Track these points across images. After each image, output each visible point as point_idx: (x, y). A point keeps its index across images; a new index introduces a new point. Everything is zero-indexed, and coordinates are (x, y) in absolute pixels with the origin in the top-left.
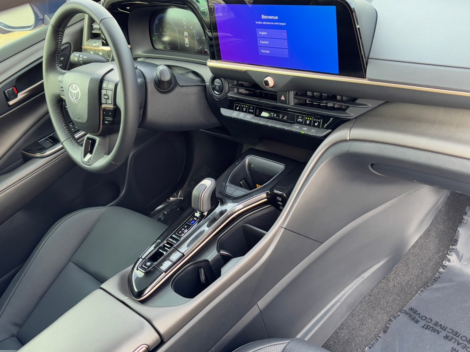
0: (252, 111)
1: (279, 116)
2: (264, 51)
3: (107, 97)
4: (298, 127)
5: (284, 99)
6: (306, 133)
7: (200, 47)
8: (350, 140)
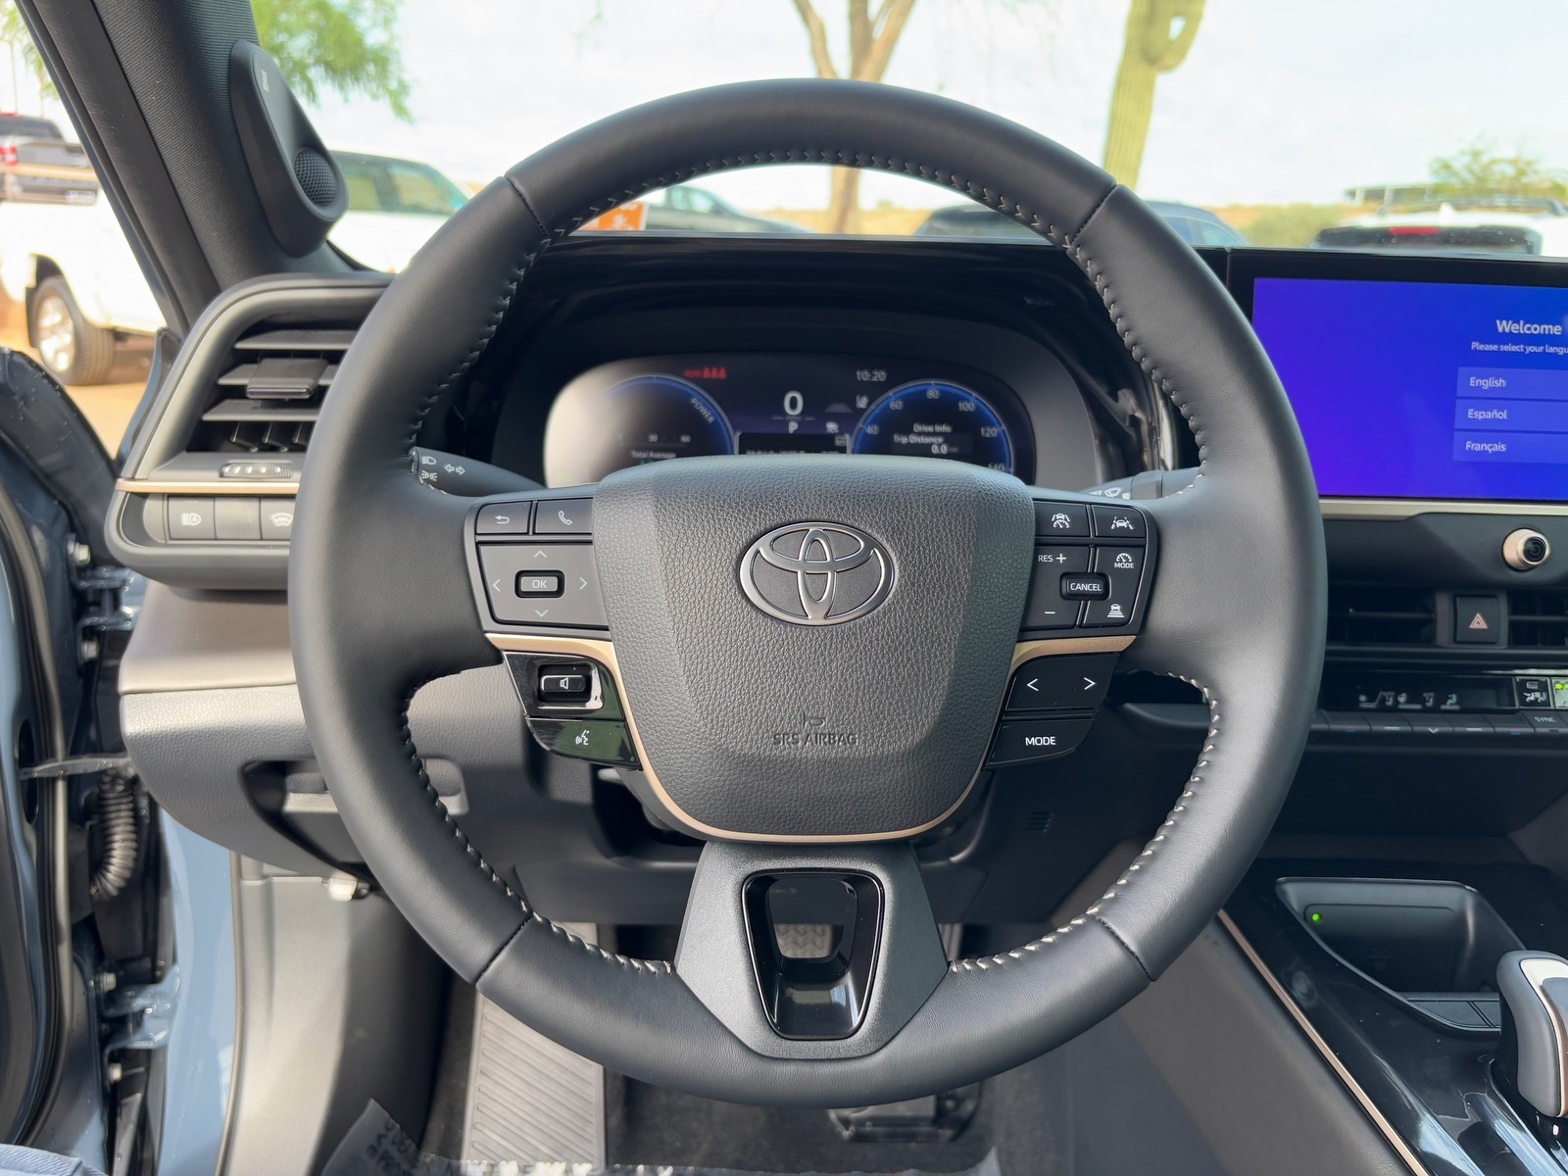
1: (1423, 701)
2: (1478, 447)
3: (1096, 588)
4: (1550, 720)
5: (1483, 625)
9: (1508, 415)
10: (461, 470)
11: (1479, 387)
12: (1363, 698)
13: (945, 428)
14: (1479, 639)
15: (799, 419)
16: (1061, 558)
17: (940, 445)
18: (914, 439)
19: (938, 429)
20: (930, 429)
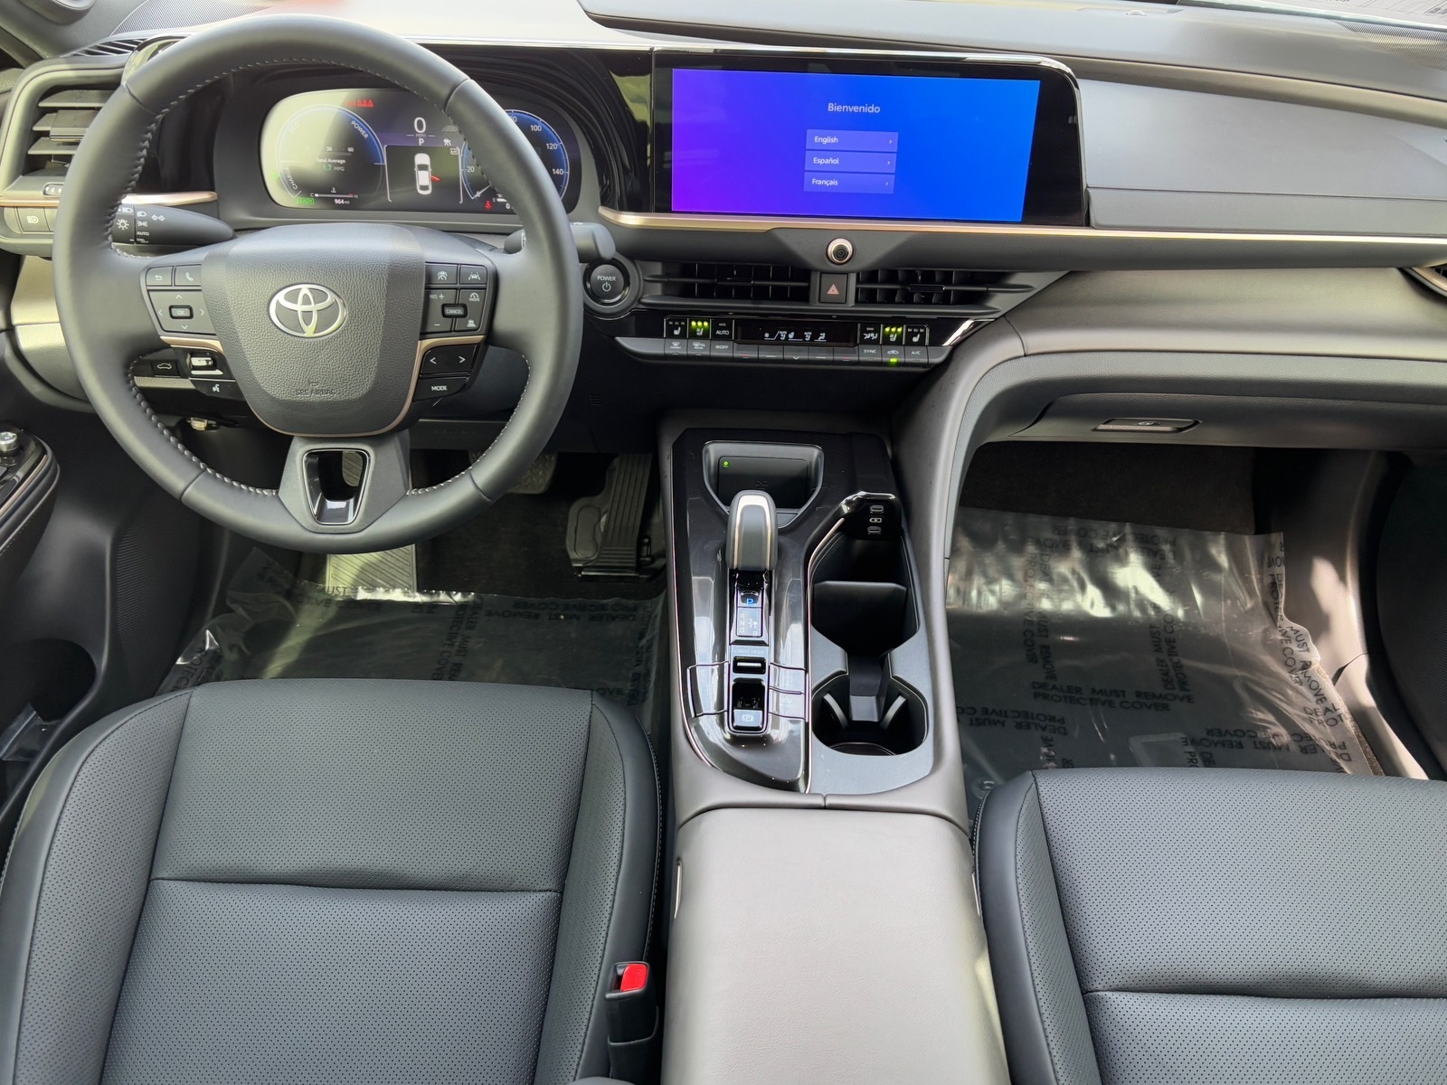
0: (725, 332)
1: (804, 337)
2: (820, 182)
3: (460, 311)
4: (873, 351)
5: (836, 292)
6: (902, 360)
7: (478, 194)
8: (1025, 356)
9: (839, 162)
10: (162, 218)
11: (821, 143)
12: (767, 335)
14: (834, 300)
15: (425, 136)
16: (442, 296)
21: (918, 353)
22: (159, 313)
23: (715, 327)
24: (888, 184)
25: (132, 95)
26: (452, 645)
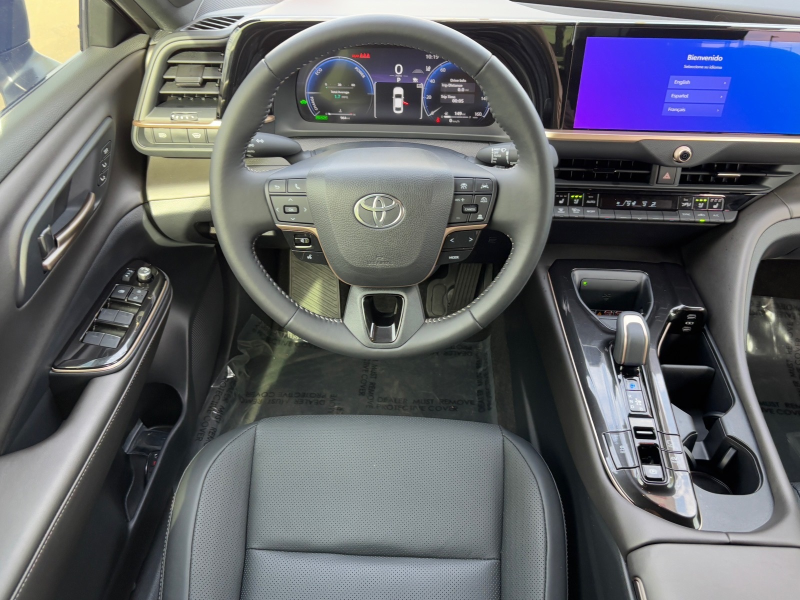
0: (593, 202)
1: (642, 204)
2: (674, 110)
3: (474, 209)
4: (688, 214)
6: (708, 220)
7: (432, 113)
8: (791, 218)
9: (689, 96)
10: (262, 141)
11: (678, 84)
12: (618, 203)
13: (464, 81)
14: (667, 182)
15: (401, 76)
16: (463, 200)
17: (461, 88)
18: (450, 85)
19: (461, 81)
20: (457, 81)
21: (717, 215)
22: (277, 210)
23: (587, 199)
24: (719, 111)
25: (269, 69)
26: (367, 371)
